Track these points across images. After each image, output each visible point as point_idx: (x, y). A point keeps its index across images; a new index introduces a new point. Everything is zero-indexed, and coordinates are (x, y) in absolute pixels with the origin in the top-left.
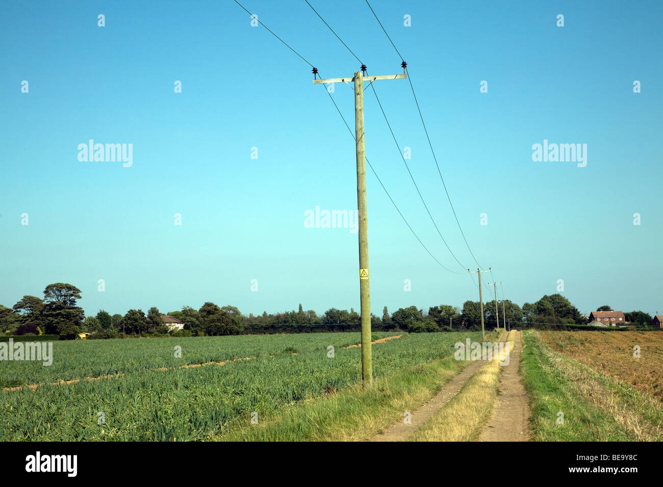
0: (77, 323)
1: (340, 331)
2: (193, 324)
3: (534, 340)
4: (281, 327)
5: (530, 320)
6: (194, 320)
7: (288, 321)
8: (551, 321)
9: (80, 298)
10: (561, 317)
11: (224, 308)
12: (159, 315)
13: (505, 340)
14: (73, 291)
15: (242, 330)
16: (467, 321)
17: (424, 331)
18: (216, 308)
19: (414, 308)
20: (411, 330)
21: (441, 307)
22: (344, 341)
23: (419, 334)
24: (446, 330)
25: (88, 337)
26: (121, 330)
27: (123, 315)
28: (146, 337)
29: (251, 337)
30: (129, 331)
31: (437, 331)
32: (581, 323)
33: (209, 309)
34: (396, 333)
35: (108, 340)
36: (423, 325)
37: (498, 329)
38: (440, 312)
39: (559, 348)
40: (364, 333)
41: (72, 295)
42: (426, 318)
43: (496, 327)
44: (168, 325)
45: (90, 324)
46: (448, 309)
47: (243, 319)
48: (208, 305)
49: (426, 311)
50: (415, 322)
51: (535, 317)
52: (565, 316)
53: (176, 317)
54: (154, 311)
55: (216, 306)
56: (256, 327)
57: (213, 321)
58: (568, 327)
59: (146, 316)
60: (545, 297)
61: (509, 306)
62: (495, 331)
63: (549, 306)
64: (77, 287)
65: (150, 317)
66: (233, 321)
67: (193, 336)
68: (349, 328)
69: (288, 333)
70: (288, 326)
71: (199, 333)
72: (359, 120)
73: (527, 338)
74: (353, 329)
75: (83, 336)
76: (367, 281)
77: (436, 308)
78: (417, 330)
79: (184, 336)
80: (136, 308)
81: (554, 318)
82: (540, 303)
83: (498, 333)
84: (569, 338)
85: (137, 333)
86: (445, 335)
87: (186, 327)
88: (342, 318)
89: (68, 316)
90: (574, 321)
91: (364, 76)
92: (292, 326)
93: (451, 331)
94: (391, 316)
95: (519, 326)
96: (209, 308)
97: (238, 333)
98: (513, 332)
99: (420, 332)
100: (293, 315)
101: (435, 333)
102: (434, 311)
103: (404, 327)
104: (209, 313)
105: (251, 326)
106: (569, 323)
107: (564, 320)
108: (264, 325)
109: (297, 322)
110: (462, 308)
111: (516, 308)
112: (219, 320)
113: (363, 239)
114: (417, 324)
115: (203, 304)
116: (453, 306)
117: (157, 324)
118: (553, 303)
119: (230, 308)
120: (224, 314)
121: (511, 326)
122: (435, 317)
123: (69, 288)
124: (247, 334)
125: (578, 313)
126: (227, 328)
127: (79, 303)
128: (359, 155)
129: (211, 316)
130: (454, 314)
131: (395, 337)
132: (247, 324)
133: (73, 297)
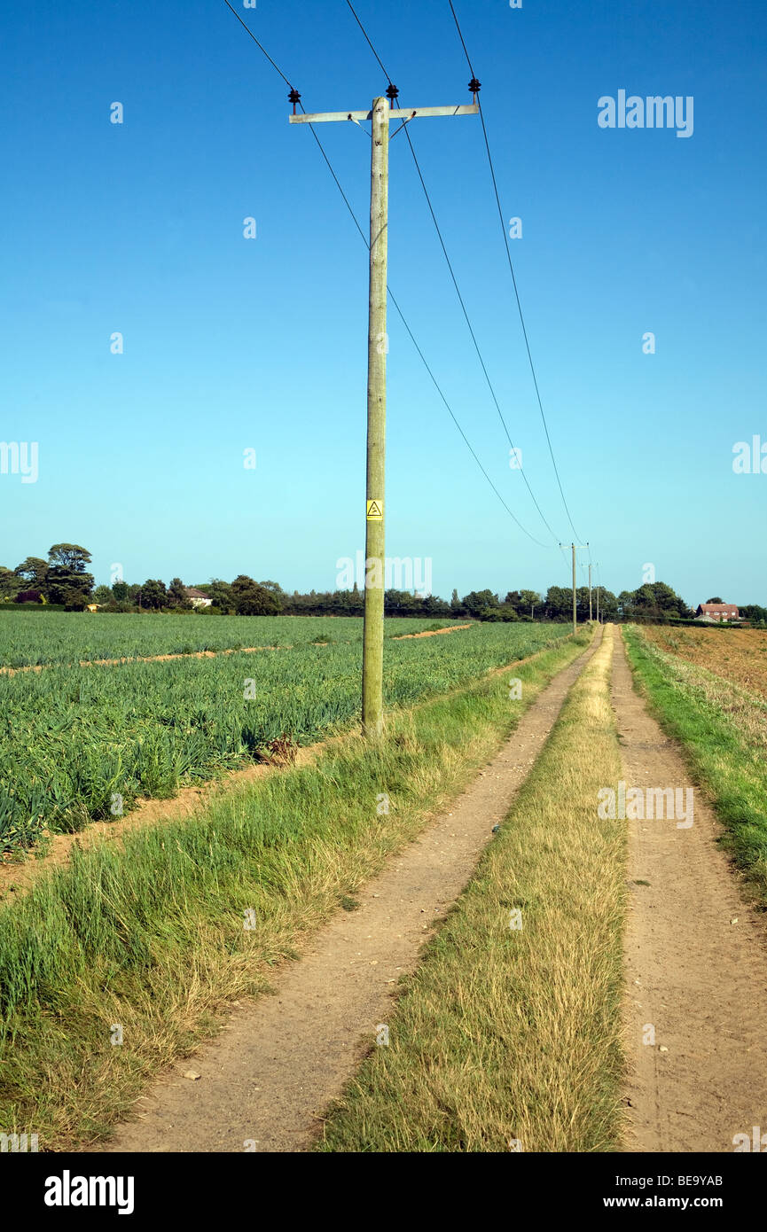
0: (86, 592)
1: (400, 616)
2: (223, 600)
3: (637, 637)
4: (329, 609)
5: (626, 611)
6: (225, 595)
7: (339, 602)
8: (651, 613)
9: (90, 562)
10: (664, 609)
11: (262, 583)
12: (182, 587)
13: (600, 635)
14: (82, 554)
15: (281, 609)
16: (553, 609)
17: (500, 621)
18: (251, 583)
19: (488, 592)
20: (484, 619)
21: (522, 593)
22: (398, 630)
23: (492, 624)
24: (525, 620)
25: (99, 610)
26: (137, 603)
27: (142, 585)
28: (166, 613)
29: (294, 619)
30: (146, 605)
31: (515, 621)
32: (687, 617)
33: (243, 584)
34: (465, 622)
35: (121, 614)
36: (498, 613)
37: (591, 621)
38: (520, 598)
39: (670, 648)
40: (369, 620)
41: (80, 559)
42: (503, 604)
43: (589, 618)
44: (192, 599)
45: (102, 594)
46: (529, 594)
47: (285, 597)
48: (241, 578)
49: (502, 596)
50: (488, 609)
51: (633, 608)
52: (668, 607)
53: (204, 591)
54: (177, 582)
55: (251, 580)
56: (300, 607)
57: (246, 597)
58: (670, 620)
59: (167, 587)
60: (645, 586)
61: (603, 594)
62: (589, 624)
63: (650, 595)
64: (88, 549)
65: (172, 589)
66: (271, 599)
67: (222, 614)
68: (410, 613)
69: (338, 615)
70: (339, 608)
71: (230, 611)
72: (378, 198)
73: (627, 633)
74: (416, 615)
75: (92, 607)
76: (380, 524)
77: (516, 593)
78: (492, 619)
79: (212, 614)
80: (155, 578)
81: (655, 609)
82: (639, 592)
83: (592, 627)
84: (682, 636)
85: (156, 608)
86: (526, 626)
87: (214, 603)
88: (403, 601)
89: (75, 583)
90: (678, 614)
91: (392, 108)
92: (343, 608)
93: (532, 621)
94: (461, 601)
95: (613, 618)
96: (243, 582)
97: (275, 613)
98: (610, 625)
99: (495, 621)
100: (345, 595)
101: (513, 624)
102: (513, 597)
103: (476, 615)
104: (243, 588)
105: (295, 605)
106: (672, 616)
107: (667, 613)
108: (310, 604)
109: (349, 603)
110: (546, 594)
111: (610, 596)
112: (254, 597)
113: (375, 439)
114: (490, 611)
115: (236, 577)
116: (536, 591)
117: (180, 597)
118: (655, 593)
119: (269, 584)
120: (260, 590)
121: (606, 619)
122: (514, 603)
123: (79, 551)
124: (289, 615)
125: (684, 605)
126: (263, 607)
127: (88, 569)
128: (374, 268)
129: (245, 591)
130: (536, 600)
131: (461, 627)
132: (289, 604)
133: (82, 561)
